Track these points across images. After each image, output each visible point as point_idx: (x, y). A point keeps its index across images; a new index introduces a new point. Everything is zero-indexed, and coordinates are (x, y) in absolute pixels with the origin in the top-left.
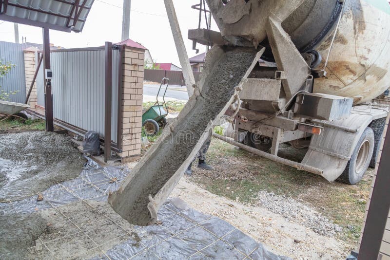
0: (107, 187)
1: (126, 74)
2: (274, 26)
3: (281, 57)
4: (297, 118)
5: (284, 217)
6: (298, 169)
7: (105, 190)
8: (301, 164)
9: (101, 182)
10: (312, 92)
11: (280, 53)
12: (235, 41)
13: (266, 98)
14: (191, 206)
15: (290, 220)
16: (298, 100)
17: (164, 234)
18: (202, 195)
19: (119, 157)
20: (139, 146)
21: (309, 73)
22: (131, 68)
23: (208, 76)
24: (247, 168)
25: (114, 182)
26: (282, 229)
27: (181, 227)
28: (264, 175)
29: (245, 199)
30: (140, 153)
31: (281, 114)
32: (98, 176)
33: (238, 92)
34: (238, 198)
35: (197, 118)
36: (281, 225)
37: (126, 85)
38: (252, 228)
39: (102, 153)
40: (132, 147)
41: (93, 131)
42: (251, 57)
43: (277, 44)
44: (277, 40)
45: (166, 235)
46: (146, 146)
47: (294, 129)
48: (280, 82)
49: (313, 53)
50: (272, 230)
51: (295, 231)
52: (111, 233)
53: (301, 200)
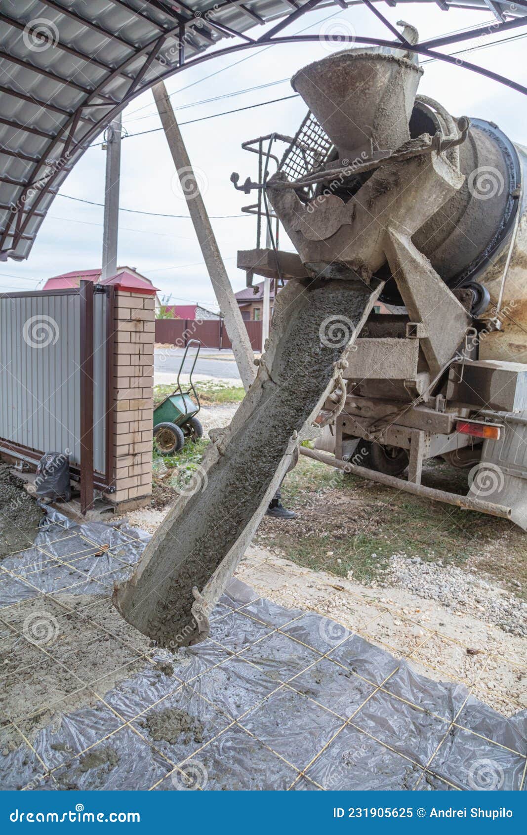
0: (91, 565)
1: (120, 339)
2: (399, 244)
3: (415, 298)
4: (453, 409)
5: (443, 605)
6: (462, 508)
7: (87, 571)
8: (468, 498)
9: (76, 556)
10: (477, 359)
11: (413, 290)
12: (326, 271)
13: (391, 374)
14: (262, 595)
15: (455, 610)
16: (452, 375)
17: (214, 654)
18: (281, 571)
19: (109, 502)
20: (148, 479)
21: (468, 324)
22: (130, 326)
23: (280, 339)
24: (364, 510)
25: (103, 553)
26: (442, 630)
27: (246, 638)
28: (398, 522)
29: (365, 574)
30: (151, 493)
31: (422, 403)
32: (71, 543)
33: (342, 370)
34: (350, 573)
35: (265, 424)
36: (439, 621)
37: (122, 360)
38: (384, 631)
39: (75, 496)
40: (136, 481)
41: (57, 454)
42: (359, 299)
43: (408, 275)
44: (406, 266)
45: (216, 655)
46: (161, 477)
47: (449, 431)
48: (416, 343)
49: (475, 288)
50: (422, 633)
51: (467, 631)
52: (110, 659)
53: (473, 568)
